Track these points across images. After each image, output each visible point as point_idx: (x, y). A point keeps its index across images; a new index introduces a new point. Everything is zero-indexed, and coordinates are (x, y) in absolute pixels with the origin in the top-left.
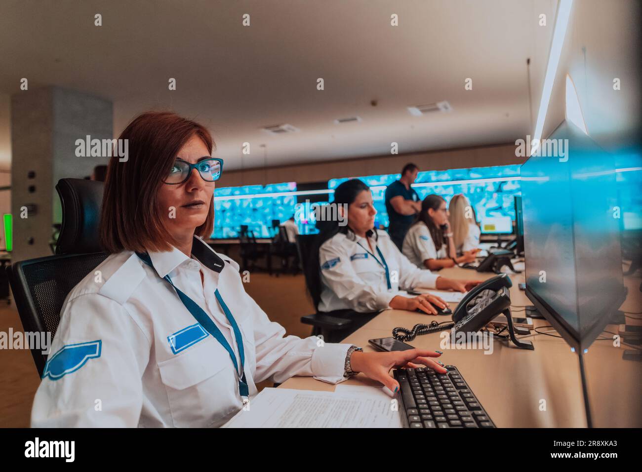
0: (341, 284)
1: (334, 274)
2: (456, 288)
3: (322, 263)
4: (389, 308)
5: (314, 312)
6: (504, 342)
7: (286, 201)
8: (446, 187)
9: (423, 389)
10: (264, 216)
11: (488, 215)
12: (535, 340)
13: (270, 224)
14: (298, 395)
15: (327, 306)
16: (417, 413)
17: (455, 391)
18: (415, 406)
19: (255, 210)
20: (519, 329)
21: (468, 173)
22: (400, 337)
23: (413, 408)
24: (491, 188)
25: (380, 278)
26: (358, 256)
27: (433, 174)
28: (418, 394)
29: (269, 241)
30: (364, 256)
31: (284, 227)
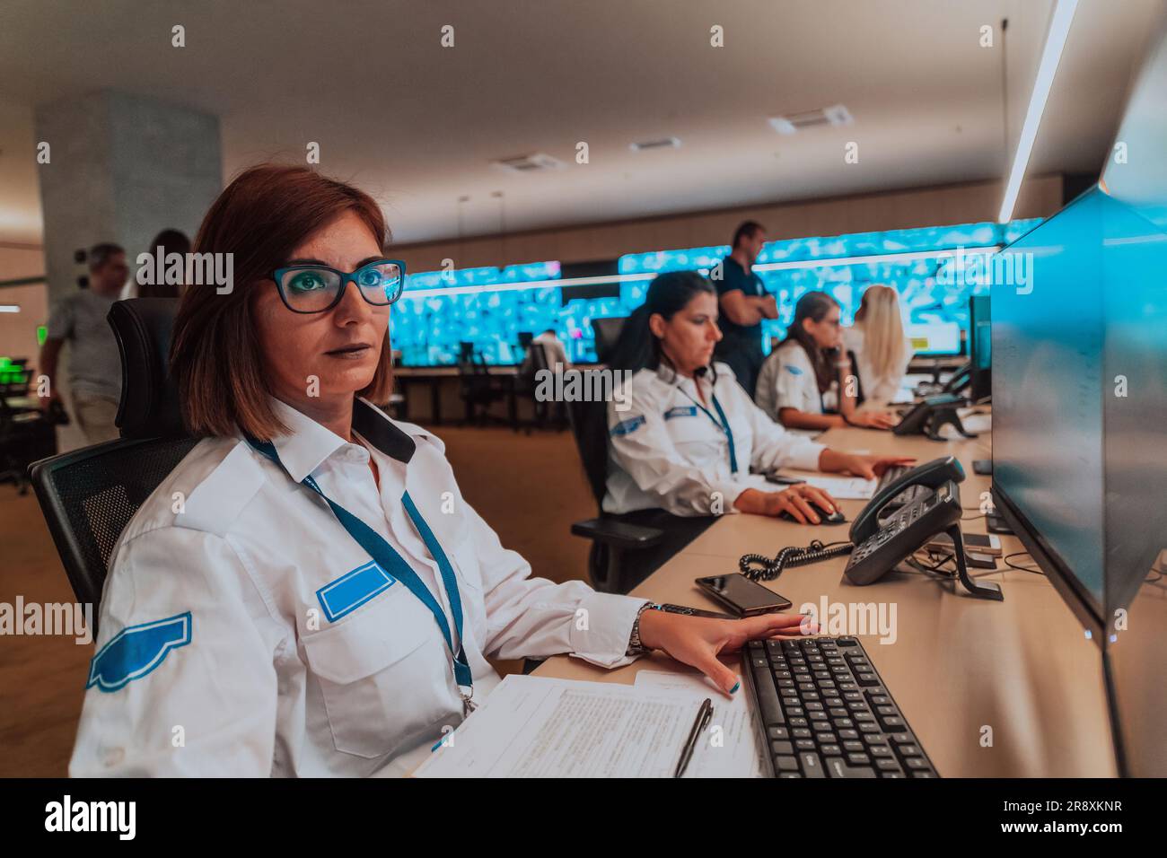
0: (646, 465)
1: (635, 445)
2: (856, 471)
3: (612, 424)
4: (733, 510)
5: (595, 514)
6: (947, 584)
7: (541, 297)
8: (837, 269)
9: (796, 685)
10: (503, 324)
11: (916, 320)
12: (1005, 581)
13: (514, 340)
14: (566, 691)
15: (618, 502)
16: (787, 735)
17: (857, 692)
18: (782, 720)
19: (485, 313)
20: (976, 557)
21: (880, 242)
22: (752, 572)
23: (779, 725)
24: (921, 270)
25: (718, 452)
26: (678, 412)
27: (813, 244)
28: (788, 697)
29: (514, 371)
30: (689, 412)
31: (541, 346)
